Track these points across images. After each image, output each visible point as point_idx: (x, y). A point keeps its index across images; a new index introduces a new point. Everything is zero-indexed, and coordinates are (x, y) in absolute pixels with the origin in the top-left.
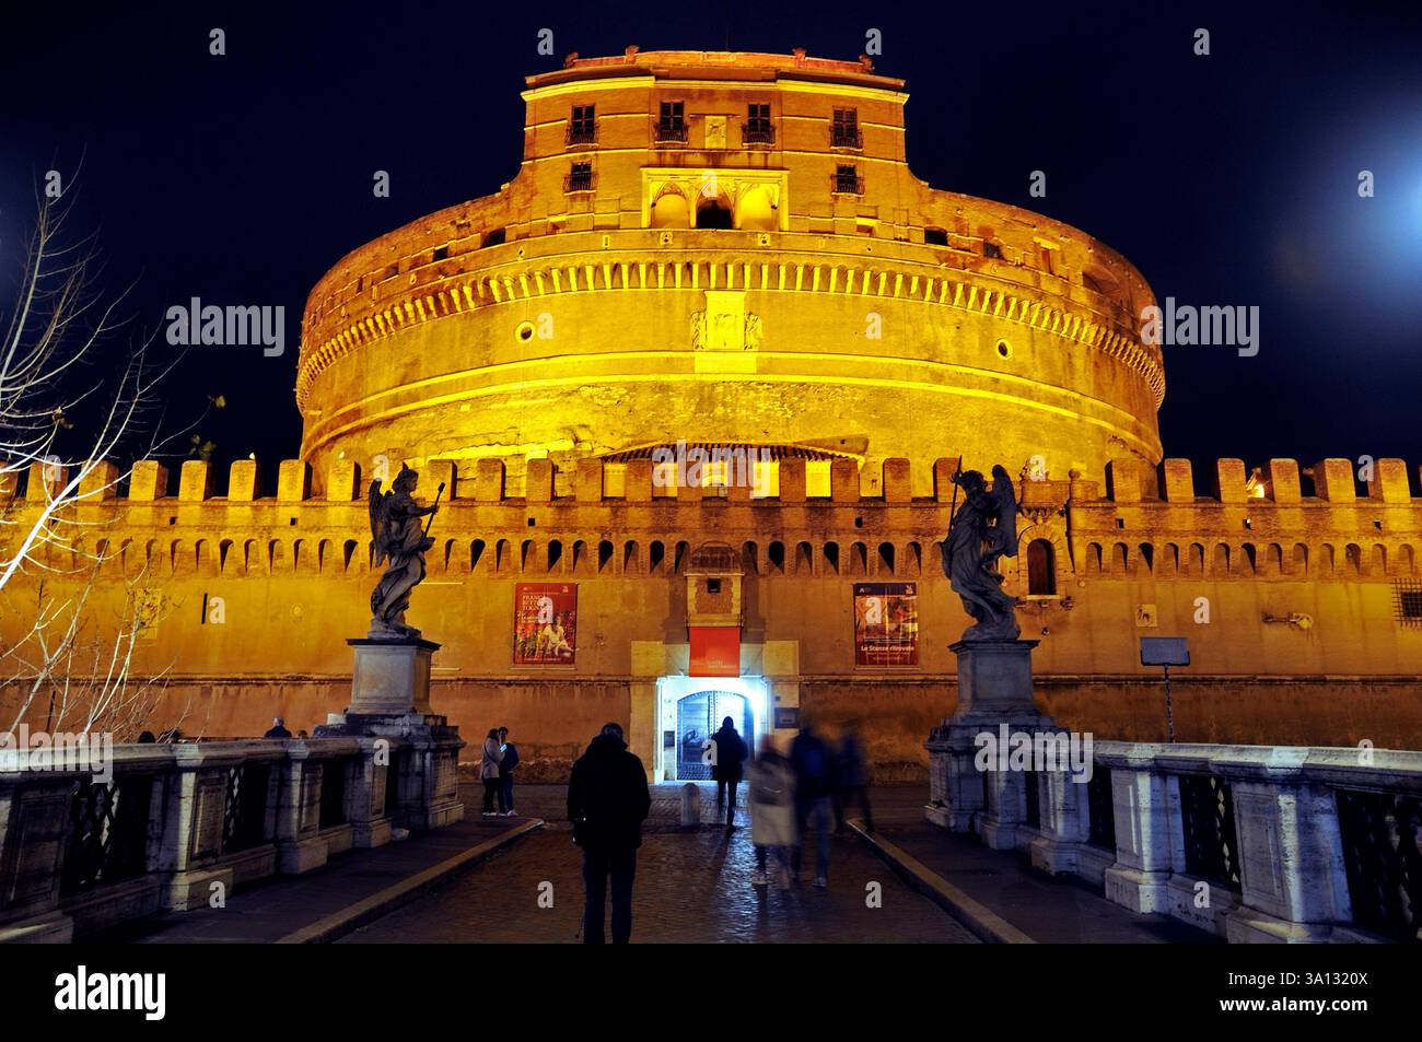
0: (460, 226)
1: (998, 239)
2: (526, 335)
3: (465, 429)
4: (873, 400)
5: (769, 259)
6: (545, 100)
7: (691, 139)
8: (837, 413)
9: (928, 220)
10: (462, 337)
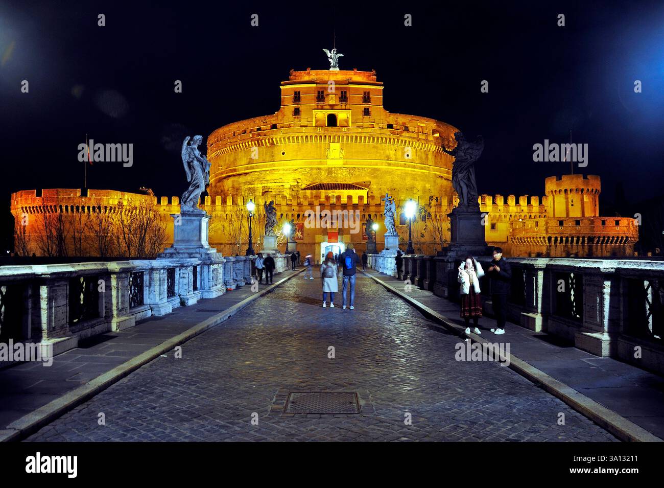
0: (264, 122)
1: (408, 125)
2: (283, 154)
3: (268, 178)
4: (373, 171)
5: (346, 135)
6: (286, 89)
7: (326, 101)
8: (363, 175)
9: (388, 122)
10: (266, 153)
